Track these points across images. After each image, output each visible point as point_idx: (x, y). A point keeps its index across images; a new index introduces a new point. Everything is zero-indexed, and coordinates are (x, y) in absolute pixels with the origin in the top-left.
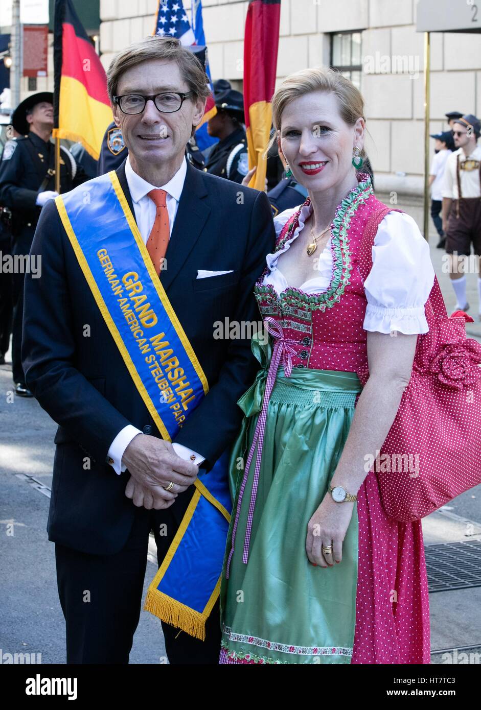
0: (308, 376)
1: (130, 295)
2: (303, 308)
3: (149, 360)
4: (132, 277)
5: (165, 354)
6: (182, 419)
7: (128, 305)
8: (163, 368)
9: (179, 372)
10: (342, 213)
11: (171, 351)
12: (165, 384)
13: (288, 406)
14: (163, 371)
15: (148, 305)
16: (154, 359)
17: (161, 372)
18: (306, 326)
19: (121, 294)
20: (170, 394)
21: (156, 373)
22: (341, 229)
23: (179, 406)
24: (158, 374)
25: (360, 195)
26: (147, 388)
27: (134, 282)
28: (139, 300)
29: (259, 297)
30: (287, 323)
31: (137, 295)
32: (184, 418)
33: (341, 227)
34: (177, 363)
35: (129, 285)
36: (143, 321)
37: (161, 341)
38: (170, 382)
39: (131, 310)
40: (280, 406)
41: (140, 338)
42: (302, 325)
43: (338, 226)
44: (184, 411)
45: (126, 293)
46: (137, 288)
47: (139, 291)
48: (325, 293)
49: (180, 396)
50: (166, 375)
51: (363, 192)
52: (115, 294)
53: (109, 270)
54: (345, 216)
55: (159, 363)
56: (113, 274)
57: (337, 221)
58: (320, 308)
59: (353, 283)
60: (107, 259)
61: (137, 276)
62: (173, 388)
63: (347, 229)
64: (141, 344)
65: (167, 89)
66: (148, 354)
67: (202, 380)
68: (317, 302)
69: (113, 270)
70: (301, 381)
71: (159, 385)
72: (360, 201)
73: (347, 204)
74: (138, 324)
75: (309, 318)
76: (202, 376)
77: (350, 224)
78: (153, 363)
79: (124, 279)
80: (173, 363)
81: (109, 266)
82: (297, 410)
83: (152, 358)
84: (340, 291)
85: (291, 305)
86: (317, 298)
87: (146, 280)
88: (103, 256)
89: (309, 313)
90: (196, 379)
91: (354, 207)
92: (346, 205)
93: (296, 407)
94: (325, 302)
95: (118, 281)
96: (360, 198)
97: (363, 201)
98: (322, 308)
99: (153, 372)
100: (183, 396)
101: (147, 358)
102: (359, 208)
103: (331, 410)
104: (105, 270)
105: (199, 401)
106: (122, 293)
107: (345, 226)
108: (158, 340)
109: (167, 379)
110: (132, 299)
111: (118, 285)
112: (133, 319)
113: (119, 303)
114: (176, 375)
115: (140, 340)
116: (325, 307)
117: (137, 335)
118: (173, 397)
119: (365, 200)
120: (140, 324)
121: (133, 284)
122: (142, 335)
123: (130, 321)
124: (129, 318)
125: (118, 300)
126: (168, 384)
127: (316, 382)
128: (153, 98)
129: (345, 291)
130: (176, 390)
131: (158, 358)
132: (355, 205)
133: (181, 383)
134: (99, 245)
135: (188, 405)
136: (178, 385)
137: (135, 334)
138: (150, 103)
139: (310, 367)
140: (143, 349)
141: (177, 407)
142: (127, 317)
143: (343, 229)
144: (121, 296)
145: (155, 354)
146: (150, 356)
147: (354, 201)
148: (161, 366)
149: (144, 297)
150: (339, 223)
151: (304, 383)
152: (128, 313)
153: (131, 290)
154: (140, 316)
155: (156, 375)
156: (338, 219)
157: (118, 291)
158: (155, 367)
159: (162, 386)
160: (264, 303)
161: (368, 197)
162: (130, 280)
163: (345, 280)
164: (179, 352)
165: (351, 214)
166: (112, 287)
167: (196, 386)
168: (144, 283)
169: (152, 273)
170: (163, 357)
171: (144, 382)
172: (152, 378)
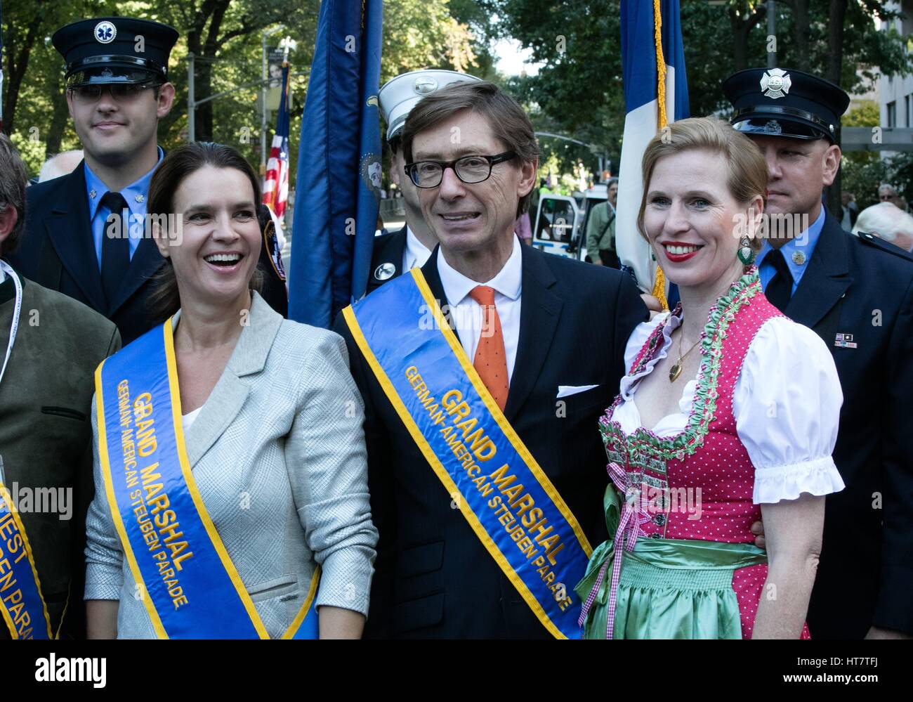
0: (666, 548)
1: (455, 421)
2: (655, 457)
3: (493, 504)
4: (454, 396)
5: (513, 493)
6: (551, 577)
7: (455, 435)
8: (514, 511)
9: (536, 514)
10: (718, 315)
12: (520, 533)
13: (642, 592)
14: (515, 516)
15: (481, 431)
16: (500, 501)
17: (512, 517)
18: (661, 481)
19: (443, 423)
20: (529, 545)
21: (506, 520)
22: (714, 339)
23: (543, 560)
24: (508, 520)
25: (743, 291)
26: (497, 542)
27: (458, 403)
28: (468, 426)
29: (605, 438)
30: (637, 476)
31: (464, 419)
32: (553, 576)
33: (714, 336)
34: (532, 502)
35: (452, 407)
36: (477, 453)
37: (504, 476)
38: (526, 529)
39: (459, 442)
40: (632, 591)
41: (477, 476)
42: (656, 479)
43: (711, 335)
44: (551, 566)
45: (449, 419)
46: (463, 409)
47: (466, 413)
48: (683, 434)
49: (543, 547)
50: (519, 521)
51: (747, 288)
52: (436, 423)
53: (423, 392)
54: (721, 320)
55: (507, 505)
56: (428, 397)
57: (709, 327)
58: (677, 455)
59: (720, 417)
60: (418, 378)
61: (460, 396)
62: (532, 536)
63: (723, 340)
64: (479, 484)
65: (470, 152)
66: (490, 497)
67: (570, 521)
68: (672, 447)
69: (428, 392)
70: (658, 556)
71: (512, 536)
72: (744, 300)
73: (724, 303)
74: (471, 458)
75: (663, 471)
76: (569, 516)
77: (727, 331)
78: (499, 506)
79: (444, 401)
80: (526, 502)
81: (423, 387)
82: (654, 595)
83: (497, 500)
84: (703, 430)
85: (642, 452)
86: (672, 443)
87: (474, 400)
88: (413, 374)
89: (663, 463)
90: (562, 521)
91: (735, 308)
92: (724, 305)
93: (652, 592)
94: (682, 447)
95: (437, 405)
96: (743, 296)
97: (747, 300)
98: (679, 454)
99: (500, 519)
100: (547, 546)
101: (490, 502)
102: (740, 309)
103: (699, 594)
104: (418, 394)
106: (443, 421)
107: (721, 334)
108: (501, 475)
109: (522, 526)
110: (458, 426)
111: (437, 411)
112: (464, 453)
113: (443, 433)
114: (532, 517)
115: (477, 479)
116: (684, 454)
117: (472, 472)
118: (534, 549)
119: (749, 299)
120: (475, 458)
121: (459, 407)
122: (479, 472)
123: (461, 455)
124: (458, 452)
125: (441, 431)
126: (523, 532)
127: (677, 557)
128: (452, 165)
129: (710, 430)
130: (537, 538)
131: (505, 499)
132: (736, 306)
133: (541, 529)
134: (406, 362)
135: (555, 558)
136: (538, 532)
137: (469, 472)
138: (449, 171)
139: (667, 536)
140: (483, 491)
141: (540, 562)
142: (455, 451)
143: (717, 339)
144: (443, 424)
145: (500, 495)
146: (494, 499)
147: (734, 300)
148: (511, 510)
149: (474, 422)
150: (712, 330)
151: (661, 559)
152: (455, 446)
153: (456, 414)
154: (472, 447)
155: (506, 522)
156: (712, 324)
157: (438, 419)
158: (503, 512)
159: (516, 536)
160: (611, 446)
161: (753, 295)
162: (453, 401)
163: (707, 414)
165: (729, 317)
166: (431, 414)
167: (563, 530)
168: (471, 404)
169: (479, 388)
170: (511, 496)
171: (491, 535)
172: (500, 527)
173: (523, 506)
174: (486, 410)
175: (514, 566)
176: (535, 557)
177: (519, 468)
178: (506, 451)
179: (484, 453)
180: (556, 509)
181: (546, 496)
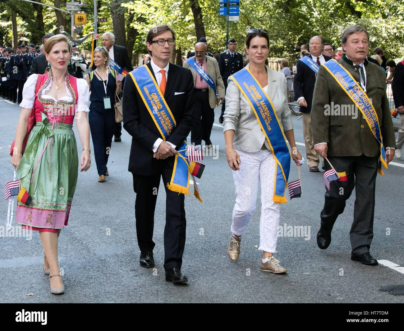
4: (154, 94)
7: (154, 103)
8: (164, 120)
11: (166, 115)
15: (159, 102)
21: (162, 122)
26: (160, 126)
31: (156, 99)
34: (168, 118)
36: (158, 107)
38: (166, 125)
45: (153, 99)
47: (157, 98)
50: (165, 123)
53: (147, 93)
66: (160, 117)
76: (175, 122)
78: (161, 119)
79: (152, 95)
81: (147, 91)
87: (158, 95)
88: (145, 88)
100: (170, 128)
105: (174, 129)
108: (162, 112)
114: (168, 122)
121: (155, 97)
124: (154, 106)
128: (167, 41)
133: (169, 125)
134: (144, 85)
136: (168, 125)
138: (166, 42)
145: (162, 116)
149: (158, 100)
153: (154, 98)
157: (150, 99)
159: (164, 126)
164: (169, 116)
167: (173, 125)
168: (158, 96)
169: (160, 93)
170: (164, 117)
171: (159, 125)
172: (161, 123)
173: (166, 120)
174: (161, 98)
175: (163, 132)
176: (167, 131)
177: (166, 111)
178: (164, 107)
179: (159, 107)
180: (173, 121)
181: (171, 118)
